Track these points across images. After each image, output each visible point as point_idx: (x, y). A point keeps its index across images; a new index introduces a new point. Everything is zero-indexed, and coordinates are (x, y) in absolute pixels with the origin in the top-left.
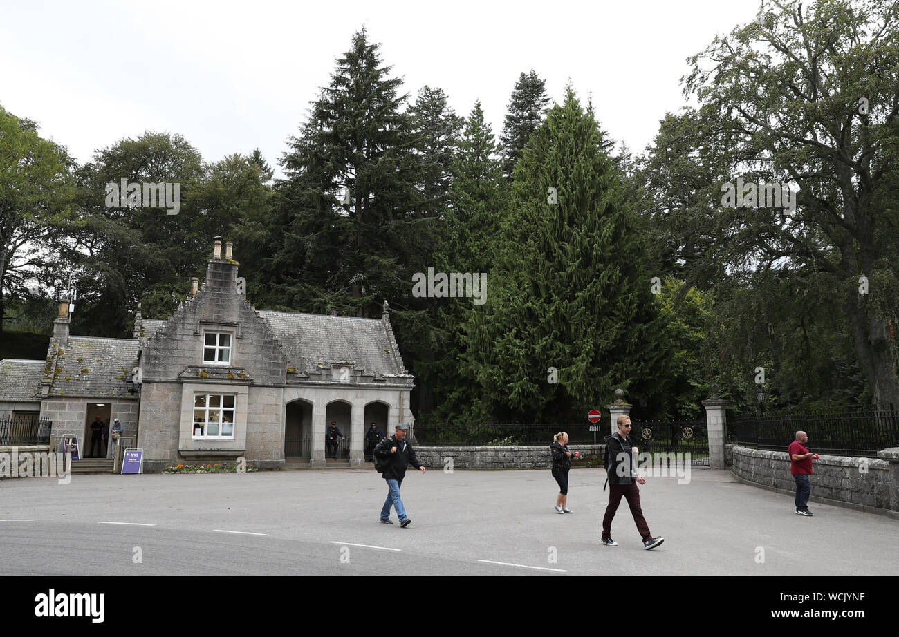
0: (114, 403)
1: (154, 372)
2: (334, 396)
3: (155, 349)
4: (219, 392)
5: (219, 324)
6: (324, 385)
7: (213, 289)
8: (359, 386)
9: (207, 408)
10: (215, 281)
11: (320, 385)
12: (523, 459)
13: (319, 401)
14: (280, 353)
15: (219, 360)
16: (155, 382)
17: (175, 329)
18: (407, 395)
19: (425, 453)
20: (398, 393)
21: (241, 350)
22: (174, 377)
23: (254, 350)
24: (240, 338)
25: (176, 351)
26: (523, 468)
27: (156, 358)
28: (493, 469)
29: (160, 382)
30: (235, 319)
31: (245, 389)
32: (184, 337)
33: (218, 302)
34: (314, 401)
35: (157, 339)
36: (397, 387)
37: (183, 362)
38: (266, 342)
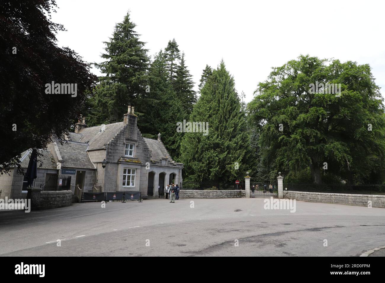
0: (87, 171)
1: (110, 159)
2: (162, 171)
3: (111, 149)
4: (131, 168)
5: (131, 140)
6: (160, 166)
7: (129, 126)
8: (170, 167)
9: (127, 174)
10: (130, 123)
11: (159, 166)
12: (224, 195)
13: (157, 172)
14: (149, 153)
15: (130, 155)
16: (110, 163)
17: (117, 141)
18: (181, 171)
19: (191, 192)
20: (179, 170)
21: (137, 152)
22: (116, 161)
23: (141, 151)
24: (137, 147)
25: (117, 150)
26: (225, 198)
27: (111, 153)
28: (216, 198)
29: (112, 163)
30: (136, 139)
31: (139, 167)
32: (120, 145)
33: (131, 131)
34: (156, 172)
35: (111, 145)
36: (179, 168)
37: (119, 155)
38: (145, 149)
